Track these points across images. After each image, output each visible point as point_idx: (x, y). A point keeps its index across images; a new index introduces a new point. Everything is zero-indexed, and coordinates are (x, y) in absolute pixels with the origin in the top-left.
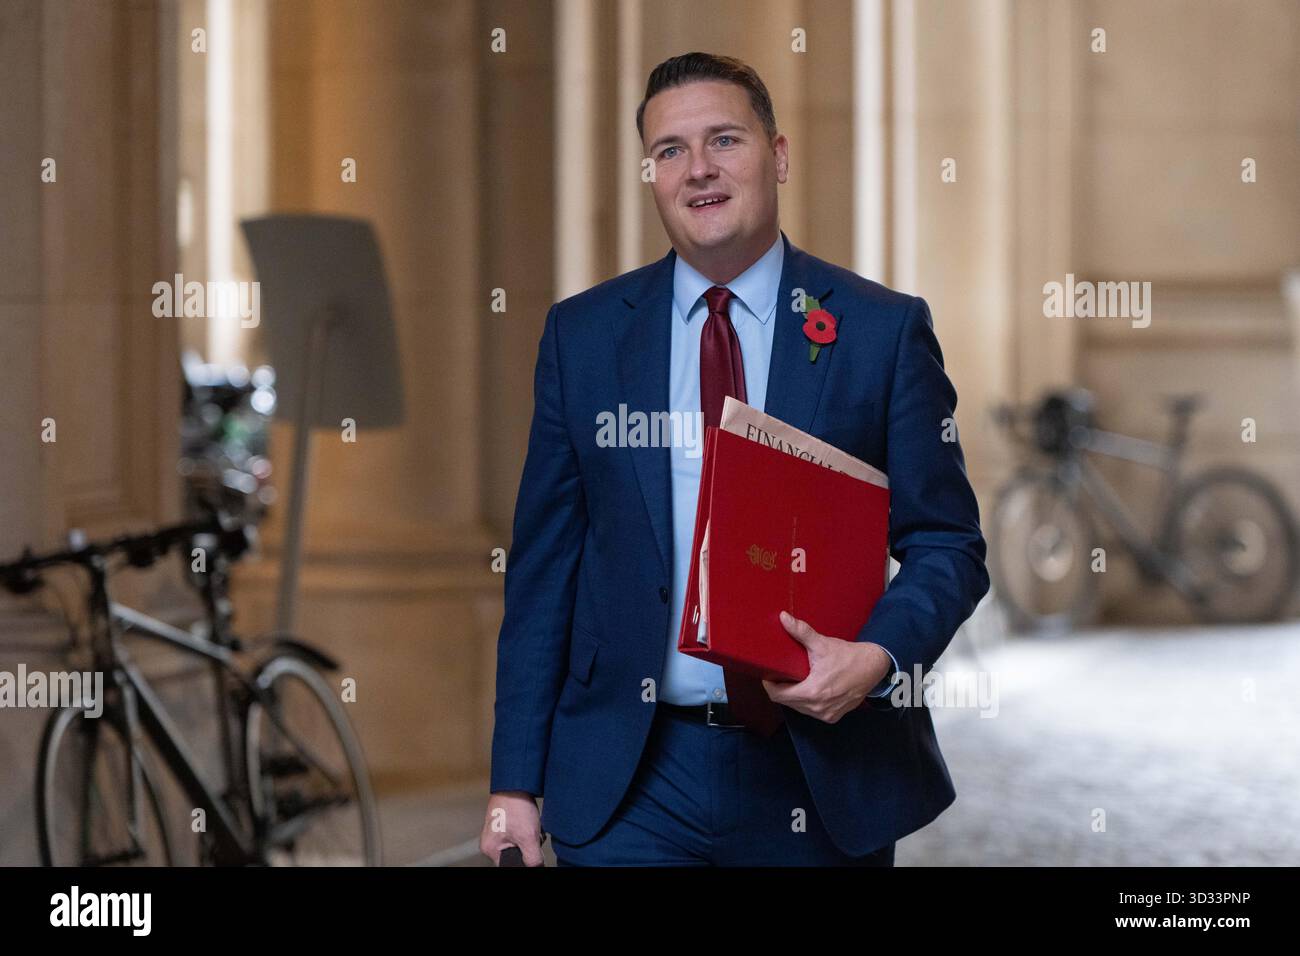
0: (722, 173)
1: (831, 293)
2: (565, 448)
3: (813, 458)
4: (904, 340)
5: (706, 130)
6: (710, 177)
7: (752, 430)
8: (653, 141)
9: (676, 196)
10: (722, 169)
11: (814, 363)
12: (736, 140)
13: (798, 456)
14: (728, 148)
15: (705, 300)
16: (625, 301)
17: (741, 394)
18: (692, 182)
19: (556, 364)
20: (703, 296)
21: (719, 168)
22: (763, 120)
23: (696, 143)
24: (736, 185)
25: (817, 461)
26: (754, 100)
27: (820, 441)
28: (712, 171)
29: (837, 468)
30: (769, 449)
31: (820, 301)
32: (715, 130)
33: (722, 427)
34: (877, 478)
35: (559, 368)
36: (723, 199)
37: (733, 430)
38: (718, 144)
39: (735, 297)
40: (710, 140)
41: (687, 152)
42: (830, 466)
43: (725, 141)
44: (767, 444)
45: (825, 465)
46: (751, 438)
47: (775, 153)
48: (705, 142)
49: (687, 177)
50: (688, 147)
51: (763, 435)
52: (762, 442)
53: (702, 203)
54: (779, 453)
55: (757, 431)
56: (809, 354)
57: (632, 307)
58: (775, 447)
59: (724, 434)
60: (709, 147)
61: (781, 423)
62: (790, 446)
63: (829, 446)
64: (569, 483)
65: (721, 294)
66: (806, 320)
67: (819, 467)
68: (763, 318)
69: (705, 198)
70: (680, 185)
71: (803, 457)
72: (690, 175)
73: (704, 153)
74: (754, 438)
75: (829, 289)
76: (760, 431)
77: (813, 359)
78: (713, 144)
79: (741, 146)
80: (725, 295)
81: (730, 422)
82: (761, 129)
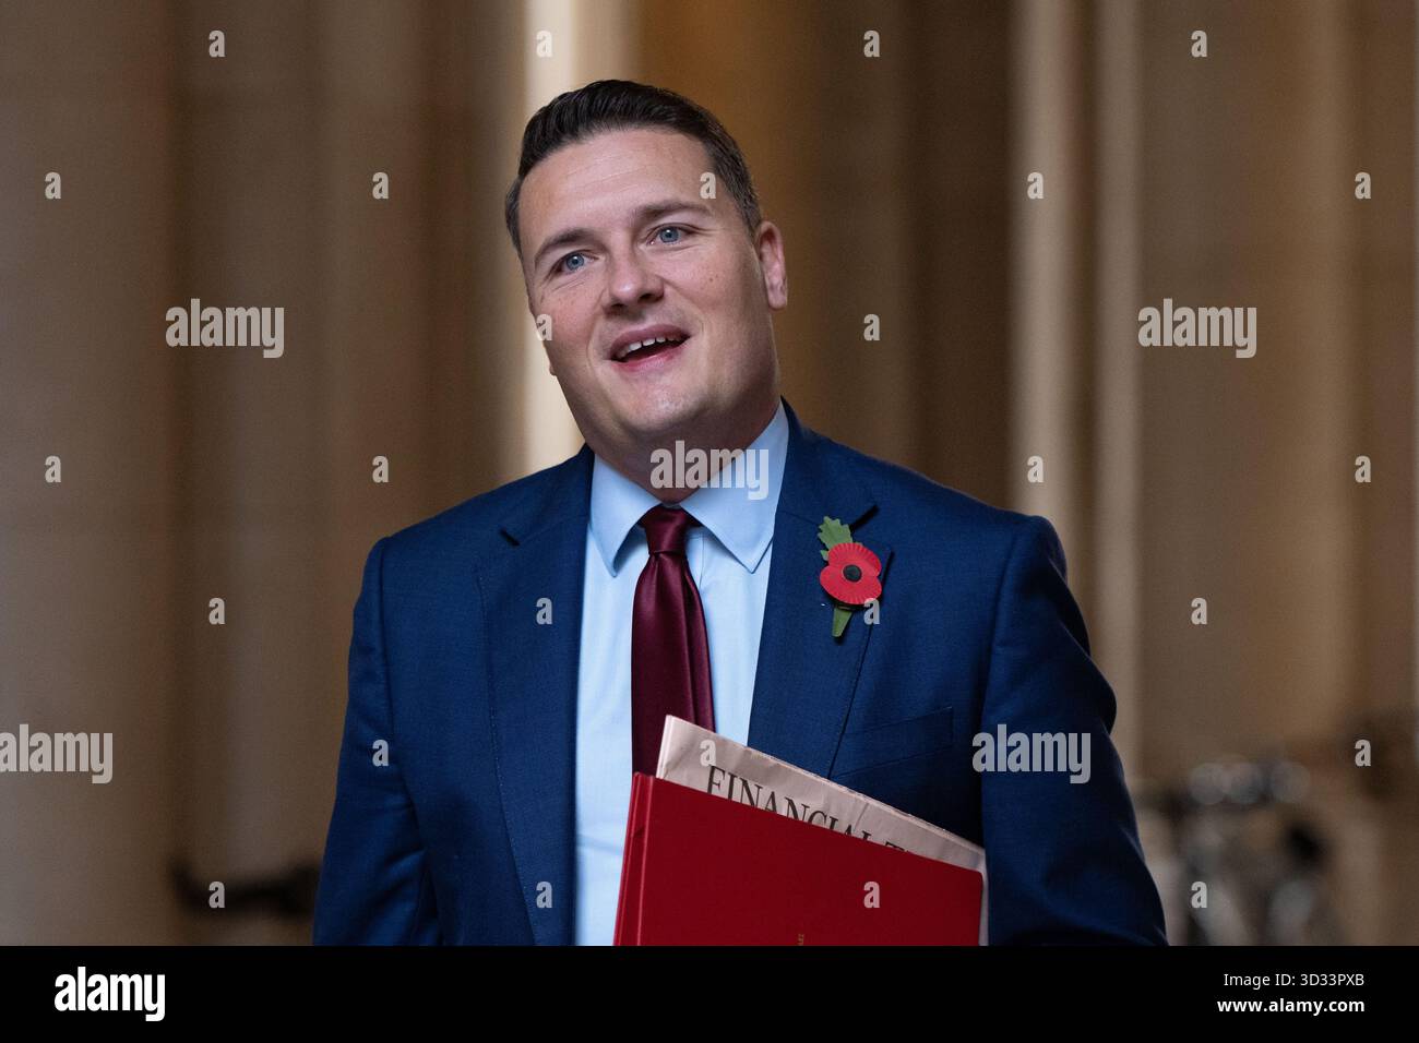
0: (668, 290)
1: (873, 511)
2: (396, 800)
3: (834, 820)
4: (1007, 596)
5: (634, 214)
6: (649, 298)
7: (718, 777)
8: (539, 243)
9: (589, 338)
10: (668, 282)
11: (840, 640)
12: (690, 231)
13: (806, 820)
14: (677, 244)
15: (642, 530)
16: (504, 533)
17: (701, 712)
18: (617, 309)
19: (379, 649)
20: (640, 523)
21: (664, 281)
22: (736, 196)
23: (618, 240)
24: (696, 311)
25: (841, 828)
26: (717, 158)
27: (844, 789)
28: (652, 286)
29: (879, 838)
30: (752, 810)
31: (853, 528)
32: (653, 213)
33: (660, 774)
34: (963, 854)
35: (385, 654)
36: (673, 340)
37: (681, 778)
38: (658, 239)
39: (698, 524)
40: (644, 234)
41: (602, 258)
42: (866, 835)
43: (672, 233)
44: (746, 801)
45: (857, 833)
46: (715, 792)
47: (761, 257)
48: (635, 237)
49: (606, 300)
50: (604, 249)
51: (738, 783)
52: (736, 798)
53: (636, 347)
54: (771, 816)
55: (728, 777)
56: (830, 625)
57: (515, 543)
58: (761, 805)
59: (665, 787)
60: (642, 247)
61: (772, 760)
62: (791, 803)
63: (862, 797)
64: (408, 863)
65: (671, 520)
66: (826, 563)
67: (847, 838)
68: (751, 559)
69: (640, 338)
70: (595, 318)
71: (815, 822)
72: (611, 294)
73: (634, 257)
74: (721, 792)
75: (870, 505)
76: (733, 777)
77: (838, 632)
78: (650, 240)
79: (700, 240)
80: (678, 522)
81: (675, 764)
82: (735, 213)
